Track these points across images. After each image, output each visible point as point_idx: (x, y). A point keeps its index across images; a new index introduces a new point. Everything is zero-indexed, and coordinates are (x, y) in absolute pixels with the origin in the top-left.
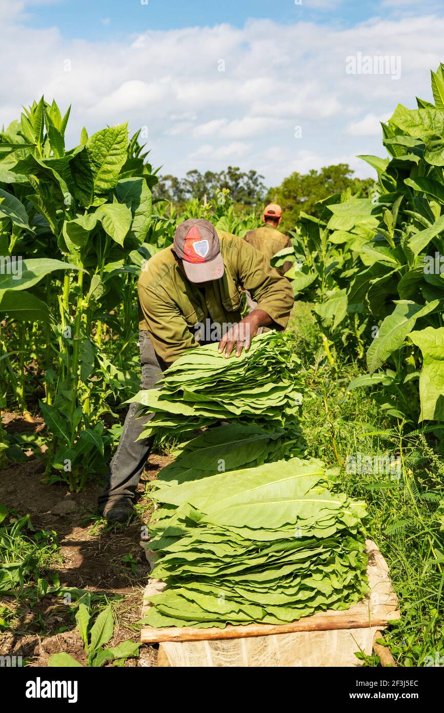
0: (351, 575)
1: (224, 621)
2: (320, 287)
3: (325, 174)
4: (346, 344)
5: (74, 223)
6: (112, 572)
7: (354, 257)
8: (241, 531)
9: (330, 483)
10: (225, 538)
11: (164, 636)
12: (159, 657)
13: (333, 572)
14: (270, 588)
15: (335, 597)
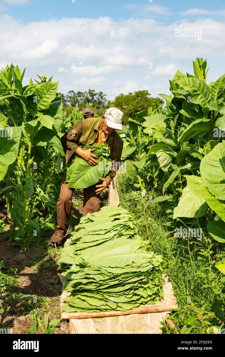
0: (156, 289)
1: (99, 309)
2: (138, 153)
3: (136, 95)
4: (149, 181)
5: (28, 124)
6: (45, 287)
7: (153, 140)
8: (106, 269)
9: (145, 247)
10: (100, 272)
11: (72, 316)
12: (69, 326)
13: (148, 287)
14: (120, 295)
15: (149, 299)
